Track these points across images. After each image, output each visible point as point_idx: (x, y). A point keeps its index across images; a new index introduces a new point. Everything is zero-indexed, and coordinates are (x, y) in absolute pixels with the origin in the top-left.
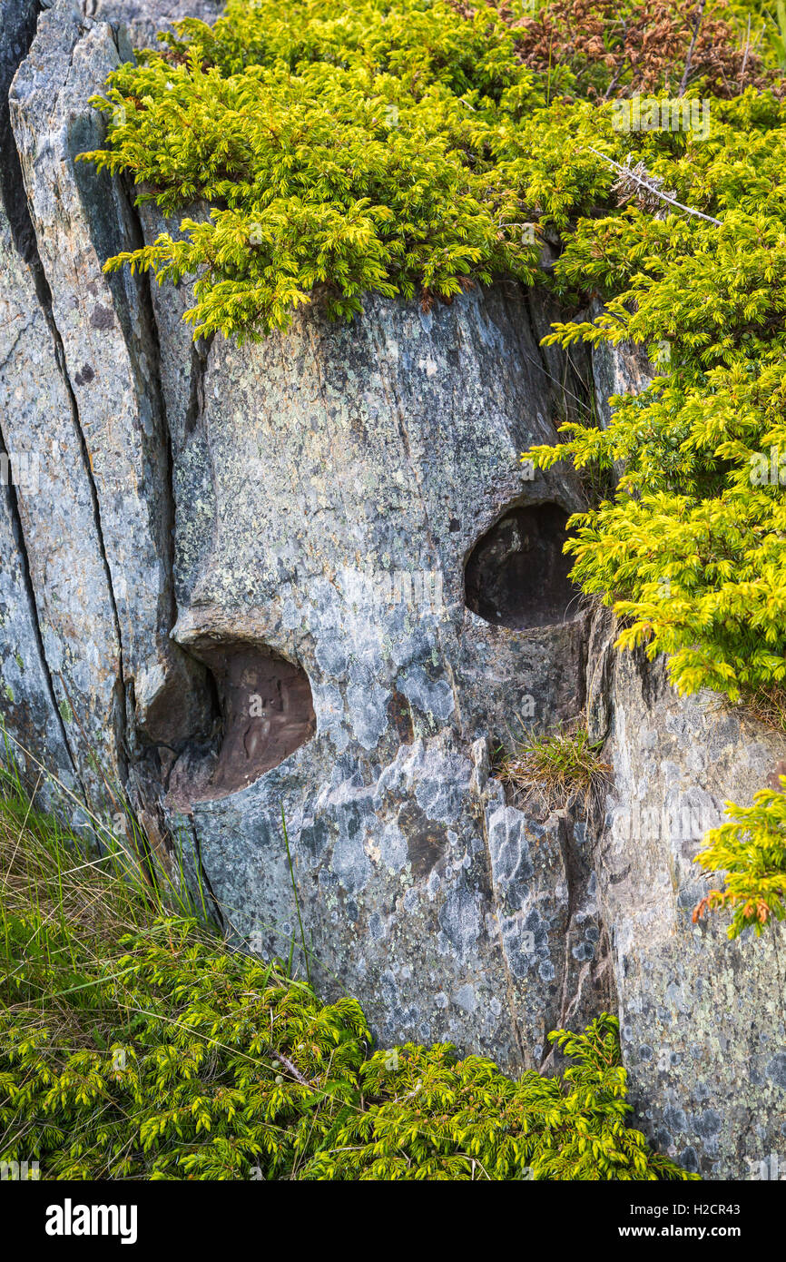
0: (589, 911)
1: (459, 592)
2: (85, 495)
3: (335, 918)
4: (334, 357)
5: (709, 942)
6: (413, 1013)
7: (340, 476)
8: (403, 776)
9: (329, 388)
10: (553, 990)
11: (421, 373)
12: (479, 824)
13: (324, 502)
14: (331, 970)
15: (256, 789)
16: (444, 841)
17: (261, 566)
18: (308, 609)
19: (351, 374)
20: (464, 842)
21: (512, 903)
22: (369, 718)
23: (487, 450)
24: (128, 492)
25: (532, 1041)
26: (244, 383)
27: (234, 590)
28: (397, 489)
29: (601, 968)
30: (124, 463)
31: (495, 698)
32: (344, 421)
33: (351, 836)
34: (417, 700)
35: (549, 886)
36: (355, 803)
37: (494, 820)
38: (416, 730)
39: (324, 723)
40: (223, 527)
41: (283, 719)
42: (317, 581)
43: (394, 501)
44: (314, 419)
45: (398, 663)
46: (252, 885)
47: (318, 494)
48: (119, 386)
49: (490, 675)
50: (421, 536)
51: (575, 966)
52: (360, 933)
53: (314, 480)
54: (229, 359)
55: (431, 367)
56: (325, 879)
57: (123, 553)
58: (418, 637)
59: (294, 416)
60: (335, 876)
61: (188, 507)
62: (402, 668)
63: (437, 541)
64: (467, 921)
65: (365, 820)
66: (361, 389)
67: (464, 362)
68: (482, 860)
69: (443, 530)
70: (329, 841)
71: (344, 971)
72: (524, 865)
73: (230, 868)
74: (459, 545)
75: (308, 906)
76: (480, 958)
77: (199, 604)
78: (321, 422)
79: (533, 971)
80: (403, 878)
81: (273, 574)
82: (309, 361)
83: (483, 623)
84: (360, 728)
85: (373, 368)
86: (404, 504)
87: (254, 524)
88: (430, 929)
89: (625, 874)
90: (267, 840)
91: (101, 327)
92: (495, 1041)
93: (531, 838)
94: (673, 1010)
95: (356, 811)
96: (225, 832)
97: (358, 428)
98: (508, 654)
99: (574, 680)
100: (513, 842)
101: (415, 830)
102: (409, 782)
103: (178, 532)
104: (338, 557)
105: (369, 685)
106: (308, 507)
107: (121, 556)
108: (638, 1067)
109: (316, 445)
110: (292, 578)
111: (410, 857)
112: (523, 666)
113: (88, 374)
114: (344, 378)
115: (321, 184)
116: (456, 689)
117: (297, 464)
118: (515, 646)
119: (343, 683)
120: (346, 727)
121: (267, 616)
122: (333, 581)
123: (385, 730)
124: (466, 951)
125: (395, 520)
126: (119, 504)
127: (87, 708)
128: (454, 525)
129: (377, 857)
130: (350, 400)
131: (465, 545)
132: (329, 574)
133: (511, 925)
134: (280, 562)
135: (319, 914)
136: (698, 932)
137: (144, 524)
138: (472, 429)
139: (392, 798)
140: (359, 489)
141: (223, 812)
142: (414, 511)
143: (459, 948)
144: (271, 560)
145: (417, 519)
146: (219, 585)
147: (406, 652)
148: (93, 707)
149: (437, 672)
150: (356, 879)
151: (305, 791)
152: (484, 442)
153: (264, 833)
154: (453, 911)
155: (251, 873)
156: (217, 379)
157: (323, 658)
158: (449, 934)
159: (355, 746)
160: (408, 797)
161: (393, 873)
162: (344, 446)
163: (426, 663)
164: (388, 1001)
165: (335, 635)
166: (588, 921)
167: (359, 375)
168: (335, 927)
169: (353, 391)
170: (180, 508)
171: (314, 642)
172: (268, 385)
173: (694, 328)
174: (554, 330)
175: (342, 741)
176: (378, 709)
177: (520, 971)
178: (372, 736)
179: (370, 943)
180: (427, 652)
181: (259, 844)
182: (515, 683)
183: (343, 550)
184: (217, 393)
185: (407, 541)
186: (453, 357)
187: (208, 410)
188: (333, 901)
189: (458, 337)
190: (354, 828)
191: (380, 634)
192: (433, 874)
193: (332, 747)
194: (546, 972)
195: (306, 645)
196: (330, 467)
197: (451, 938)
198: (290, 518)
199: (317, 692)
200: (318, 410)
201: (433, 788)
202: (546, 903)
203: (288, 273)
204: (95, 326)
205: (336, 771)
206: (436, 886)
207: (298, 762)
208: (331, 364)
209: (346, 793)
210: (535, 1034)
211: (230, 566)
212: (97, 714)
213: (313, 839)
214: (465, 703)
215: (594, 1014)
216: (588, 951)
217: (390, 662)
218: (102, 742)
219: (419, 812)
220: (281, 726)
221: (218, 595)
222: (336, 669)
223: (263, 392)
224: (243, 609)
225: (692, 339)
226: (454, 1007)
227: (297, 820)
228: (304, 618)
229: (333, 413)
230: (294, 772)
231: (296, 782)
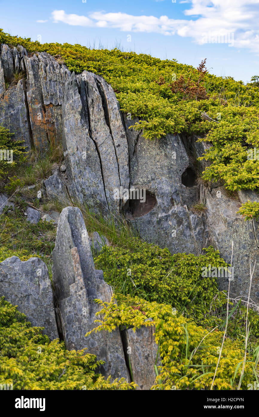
0: (207, 230)
1: (181, 181)
2: (117, 166)
3: (163, 235)
4: (161, 143)
5: (232, 229)
6: (178, 249)
7: (162, 162)
8: (175, 211)
9: (161, 148)
10: (202, 242)
11: (175, 146)
12: (188, 217)
13: (159, 166)
14: (162, 244)
15: (148, 215)
16: (183, 220)
17: (148, 178)
18: (156, 185)
19: (164, 146)
20: (186, 220)
21: (195, 229)
22: (167, 202)
23: (184, 158)
24: (125, 165)
25: (200, 251)
26: (145, 147)
27: (142, 182)
28: (172, 164)
29: (210, 239)
30: (125, 160)
31: (187, 199)
32: (163, 154)
33: (166, 221)
34: (175, 199)
35: (201, 226)
36: (167, 216)
37: (191, 217)
38: (175, 204)
39: (159, 203)
40: (140, 171)
41: (147, 205)
42: (158, 180)
43: (171, 166)
44: (158, 153)
45: (172, 193)
46: (147, 231)
47: (158, 165)
48: (125, 148)
49: (186, 195)
50: (175, 172)
51: (205, 239)
52: (168, 237)
53: (158, 163)
54: (142, 143)
55: (176, 145)
56: (161, 229)
57: (123, 176)
58: (175, 188)
59: (154, 153)
60: (163, 228)
61: (133, 168)
62: (173, 194)
63: (178, 173)
64: (188, 232)
65: (169, 218)
66: (166, 148)
67: (180, 144)
68: (189, 223)
69: (179, 171)
70: (162, 222)
71: (165, 244)
72: (197, 223)
73: (142, 229)
74: (181, 174)
75: (158, 234)
76: (190, 238)
77: (135, 185)
78: (159, 154)
79: (199, 240)
80: (176, 227)
81: (150, 179)
82: (157, 144)
83: (185, 186)
84: (166, 204)
85: (168, 145)
86: (173, 167)
87: (146, 171)
88: (181, 235)
89: (212, 224)
90: (150, 223)
91: (122, 138)
92: (193, 251)
93: (198, 219)
94: (226, 240)
95: (167, 217)
96: (141, 223)
97: (166, 155)
98: (189, 191)
99: (198, 196)
100: (195, 220)
101: (178, 219)
102: (176, 211)
103: (131, 172)
104: (162, 176)
105: (167, 197)
106: (156, 168)
107: (123, 177)
108: (221, 250)
109: (158, 157)
110: (153, 179)
111: (177, 224)
112: (191, 193)
113: (119, 146)
114: (163, 146)
115: (161, 115)
116: (181, 197)
117: (154, 161)
118: (190, 190)
119: (163, 197)
120: (164, 204)
121: (148, 186)
122: (161, 180)
123: (170, 204)
124: (188, 237)
125: (172, 169)
126: (123, 167)
127: (114, 203)
128: (180, 170)
129: (171, 224)
130: (164, 150)
131: (182, 174)
132: (160, 178)
133: (195, 232)
134: (151, 177)
135: (160, 235)
136: (230, 228)
137: (128, 171)
138: (182, 155)
139: (173, 214)
140: (166, 164)
141: (141, 219)
142: (175, 168)
143: (186, 237)
144: (149, 177)
145: (175, 169)
146: (140, 181)
147: (174, 191)
148: (115, 203)
149: (178, 194)
150: (167, 228)
151: (156, 215)
152: (184, 157)
153: (149, 222)
154: (185, 231)
155: (146, 229)
156: (139, 147)
157: (159, 192)
158: (184, 235)
159: (165, 207)
160: (176, 214)
161: (174, 226)
162: (163, 157)
163: (176, 193)
164: (173, 247)
165: (161, 188)
166: (207, 231)
167: (166, 146)
168: (163, 237)
169: (165, 149)
170: (131, 168)
171: (157, 190)
172: (149, 148)
173: (221, 139)
174: (198, 140)
175: (163, 206)
176: (169, 200)
177: (197, 240)
178: (168, 205)
179: (170, 238)
180: (177, 191)
181: (148, 224)
182: (190, 196)
183: (163, 175)
184: (139, 149)
185: (173, 173)
186: (178, 143)
187: (137, 152)
188: (163, 232)
189: (179, 140)
190: (167, 220)
191: (169, 188)
192: (181, 226)
193: (161, 207)
194: (201, 240)
195: (156, 191)
196: (160, 161)
197: (185, 236)
198: (153, 170)
199: (158, 198)
200: (158, 151)
201: (180, 212)
202: (201, 229)
203: (160, 130)
204: (121, 138)
205: (161, 211)
206: (182, 227)
207: (155, 210)
208: (161, 144)
209: (164, 214)
210: (200, 249)
211: (142, 178)
212: (116, 204)
213: (159, 222)
214: (182, 199)
215: (209, 246)
216: (207, 236)
217: (171, 193)
218: (116, 209)
219: (178, 216)
220: (147, 206)
221: (139, 183)
222: (161, 194)
223: (148, 149)
224: (144, 185)
225: (221, 141)
226: (186, 247)
227: (155, 219)
228: (156, 186)
229: (161, 152)
230: (154, 212)
231: (155, 213)
